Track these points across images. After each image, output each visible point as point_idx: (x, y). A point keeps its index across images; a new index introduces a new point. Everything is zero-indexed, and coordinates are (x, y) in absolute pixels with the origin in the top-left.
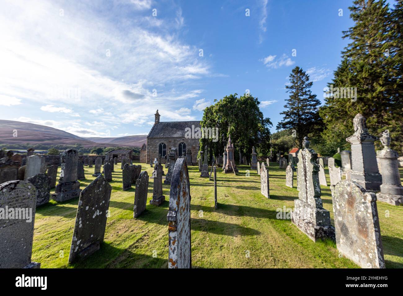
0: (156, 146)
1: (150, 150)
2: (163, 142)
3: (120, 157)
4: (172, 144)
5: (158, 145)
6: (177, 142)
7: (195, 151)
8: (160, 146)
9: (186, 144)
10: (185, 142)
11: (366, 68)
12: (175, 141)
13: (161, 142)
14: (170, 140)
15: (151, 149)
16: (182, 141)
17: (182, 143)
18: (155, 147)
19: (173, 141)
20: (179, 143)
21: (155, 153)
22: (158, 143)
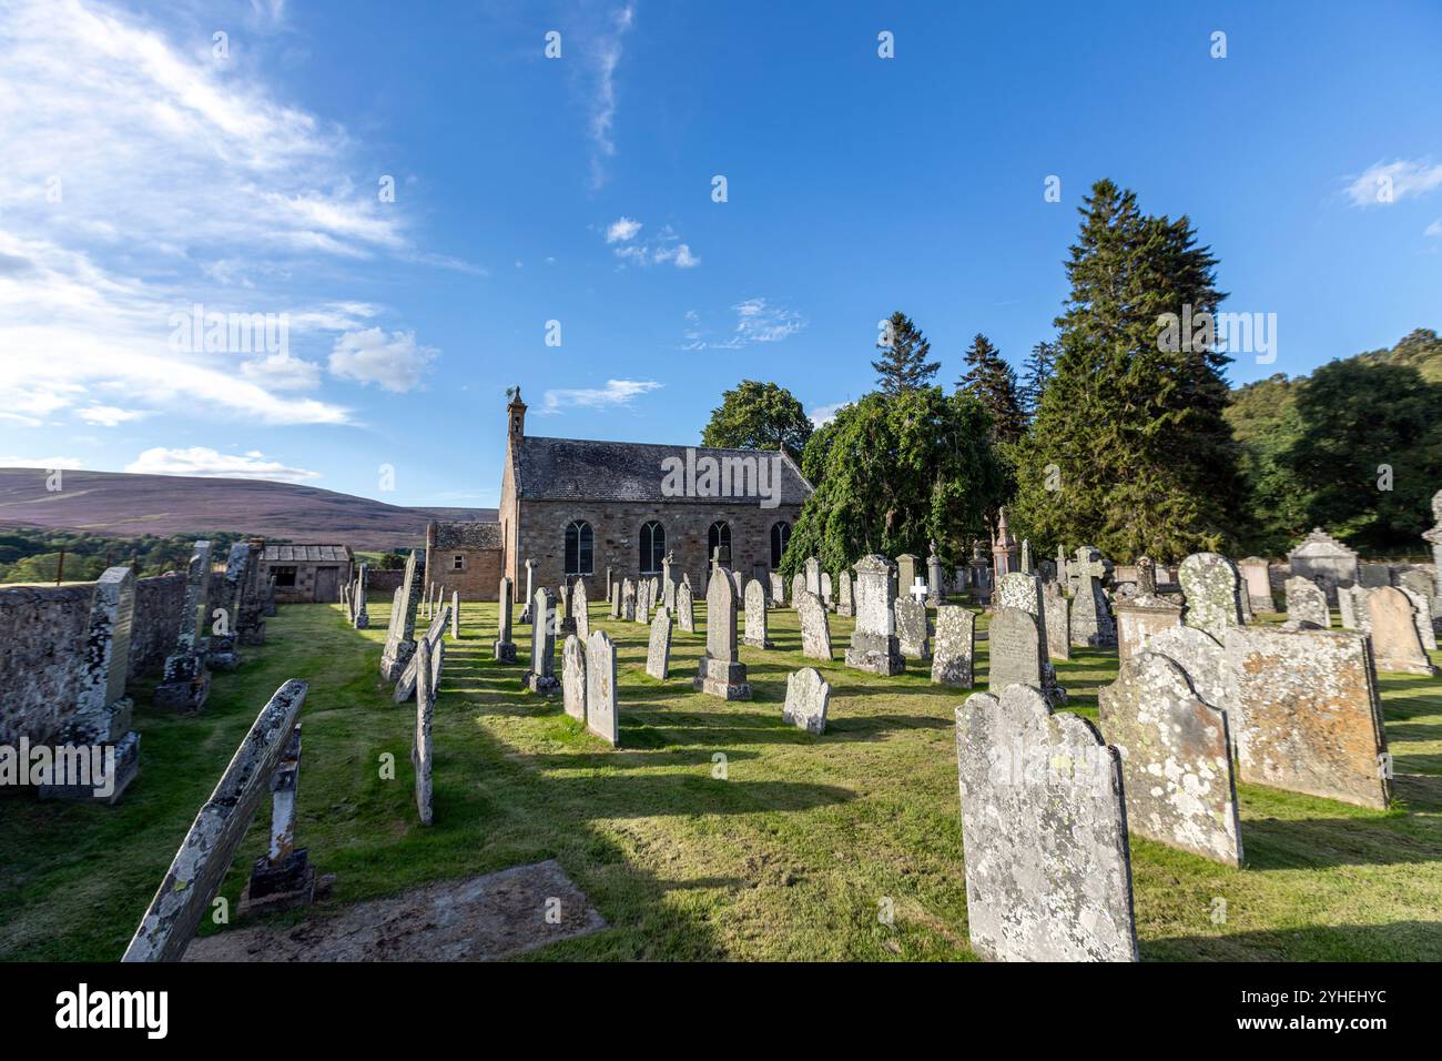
0: (553, 531)
1: (530, 548)
2: (582, 517)
3: (310, 576)
4: (617, 523)
5: (563, 527)
6: (633, 518)
7: (696, 553)
8: (571, 532)
9: (667, 528)
10: (663, 521)
11: (1136, 367)
12: (626, 513)
13: (575, 517)
14: (609, 510)
15: (534, 544)
16: (651, 516)
17: (652, 523)
18: (552, 537)
19: (620, 515)
20: (642, 521)
21: (552, 560)
22: (563, 519)
